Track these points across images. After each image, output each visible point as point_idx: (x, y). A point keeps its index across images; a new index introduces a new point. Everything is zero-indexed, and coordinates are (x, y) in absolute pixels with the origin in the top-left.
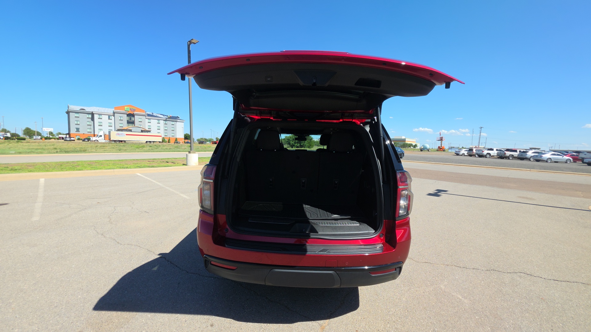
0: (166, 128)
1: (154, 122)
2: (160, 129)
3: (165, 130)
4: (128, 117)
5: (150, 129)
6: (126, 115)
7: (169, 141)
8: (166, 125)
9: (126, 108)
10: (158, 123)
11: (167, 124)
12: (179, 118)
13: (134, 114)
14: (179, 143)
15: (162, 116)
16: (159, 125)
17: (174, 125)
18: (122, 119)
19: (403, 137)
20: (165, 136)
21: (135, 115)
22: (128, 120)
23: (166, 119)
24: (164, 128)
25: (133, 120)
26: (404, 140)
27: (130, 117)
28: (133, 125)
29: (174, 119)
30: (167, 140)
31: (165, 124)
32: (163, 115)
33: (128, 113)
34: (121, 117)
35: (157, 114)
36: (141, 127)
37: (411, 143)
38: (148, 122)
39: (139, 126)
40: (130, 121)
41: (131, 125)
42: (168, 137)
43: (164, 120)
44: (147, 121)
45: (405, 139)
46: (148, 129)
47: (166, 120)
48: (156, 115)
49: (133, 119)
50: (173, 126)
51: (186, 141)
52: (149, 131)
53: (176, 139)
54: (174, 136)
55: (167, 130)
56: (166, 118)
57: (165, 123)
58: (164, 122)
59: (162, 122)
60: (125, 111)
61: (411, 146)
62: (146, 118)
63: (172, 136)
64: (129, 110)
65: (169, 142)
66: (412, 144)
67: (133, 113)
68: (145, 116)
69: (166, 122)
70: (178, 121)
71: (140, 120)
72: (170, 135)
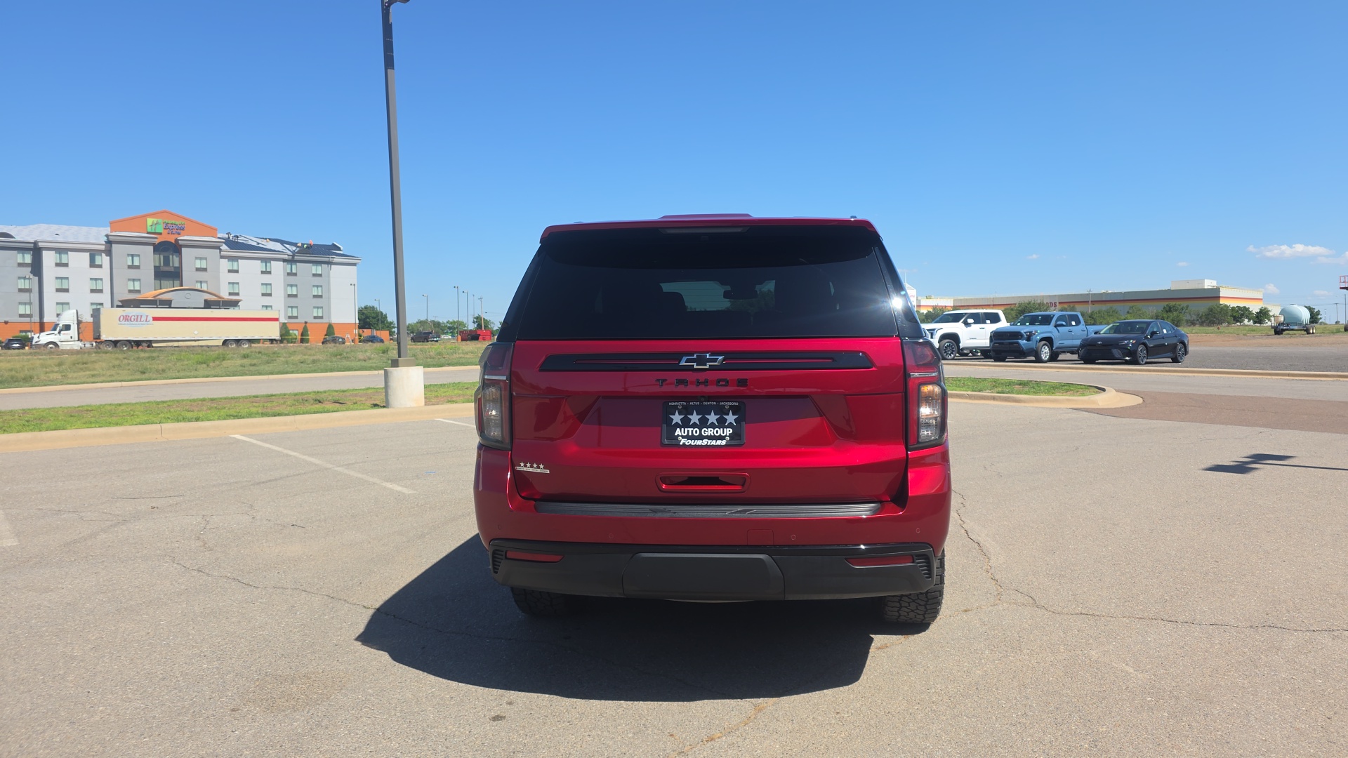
0: (294, 289)
1: (250, 268)
2: (270, 295)
3: (290, 296)
4: (157, 256)
5: (237, 294)
6: (151, 248)
7: (302, 335)
8: (292, 280)
9: (150, 221)
10: (263, 272)
11: (295, 274)
12: (339, 249)
13: (180, 243)
14: (340, 343)
15: (278, 246)
16: (266, 278)
17: (320, 275)
18: (136, 263)
19: (1209, 284)
20: (290, 317)
21: (181, 246)
22: (157, 264)
23: (293, 256)
24: (285, 290)
25: (177, 264)
26: (1214, 295)
27: (166, 254)
28: (177, 282)
29: (322, 254)
30: (296, 332)
31: (289, 274)
32: (283, 242)
33: (157, 241)
34: (133, 256)
35: (259, 241)
36: (204, 287)
37: (1242, 304)
38: (230, 271)
39: (198, 286)
40: (166, 269)
41: (168, 285)
42: (301, 320)
43: (284, 261)
44: (225, 265)
45: (1217, 290)
46: (230, 294)
47: (291, 261)
48: (255, 244)
49: (175, 261)
50: (317, 281)
51: (367, 333)
52: (234, 304)
53: (330, 328)
54: (321, 318)
55: (296, 296)
56: (294, 254)
57: (289, 271)
58: (285, 269)
59: (278, 268)
60: (148, 233)
61: (1242, 315)
62: (222, 257)
63: (315, 318)
64: (160, 229)
65: (302, 341)
66: (1245, 309)
67: (177, 240)
68: (218, 248)
69: (294, 267)
70: (337, 260)
71: (198, 264)
72: (307, 314)
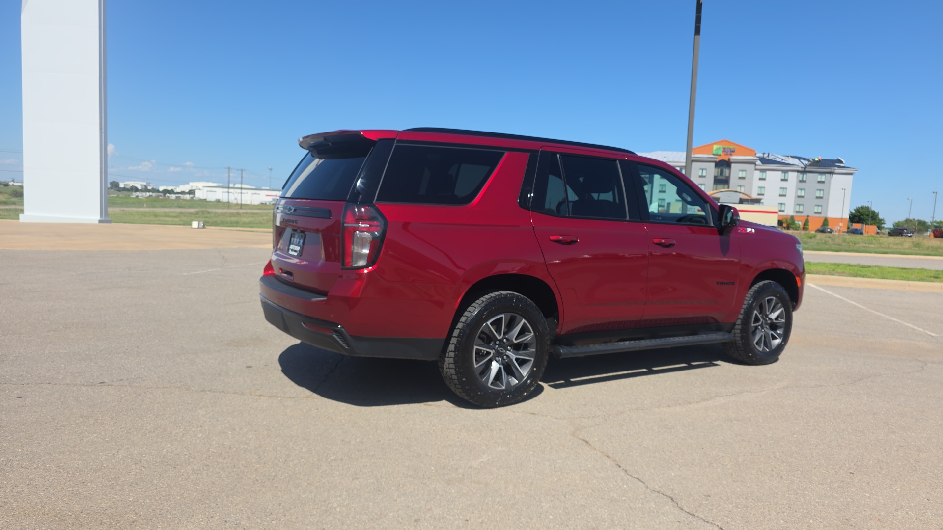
0: (803, 192)
1: (774, 177)
2: (785, 196)
3: (799, 197)
4: (717, 169)
5: (763, 195)
6: (713, 164)
7: (804, 225)
8: (802, 185)
9: (715, 147)
10: (782, 180)
11: (805, 181)
12: (841, 162)
13: (731, 160)
14: (830, 232)
15: (796, 162)
16: (784, 184)
17: (823, 182)
18: (704, 174)
20: (797, 212)
21: (731, 163)
22: (716, 175)
23: (805, 168)
24: (796, 192)
25: (727, 175)
27: (722, 168)
28: (726, 186)
29: (828, 166)
30: (800, 223)
31: (800, 181)
32: (799, 158)
33: (717, 160)
34: (703, 169)
35: (783, 158)
36: (742, 190)
38: (760, 179)
39: (738, 189)
40: (721, 178)
41: (721, 188)
42: (805, 214)
43: (798, 171)
44: (758, 174)
46: (759, 195)
47: (803, 172)
48: (780, 160)
49: (726, 172)
50: (821, 186)
51: (856, 226)
52: (757, 201)
53: (826, 221)
54: (820, 213)
55: (803, 197)
56: (806, 166)
57: (801, 179)
58: (797, 177)
59: (793, 177)
60: (713, 155)
62: (756, 169)
63: (815, 213)
64: (720, 152)
65: (804, 228)
67: (729, 159)
68: (755, 163)
69: (805, 176)
70: (838, 170)
71: (741, 174)
72: (810, 210)
